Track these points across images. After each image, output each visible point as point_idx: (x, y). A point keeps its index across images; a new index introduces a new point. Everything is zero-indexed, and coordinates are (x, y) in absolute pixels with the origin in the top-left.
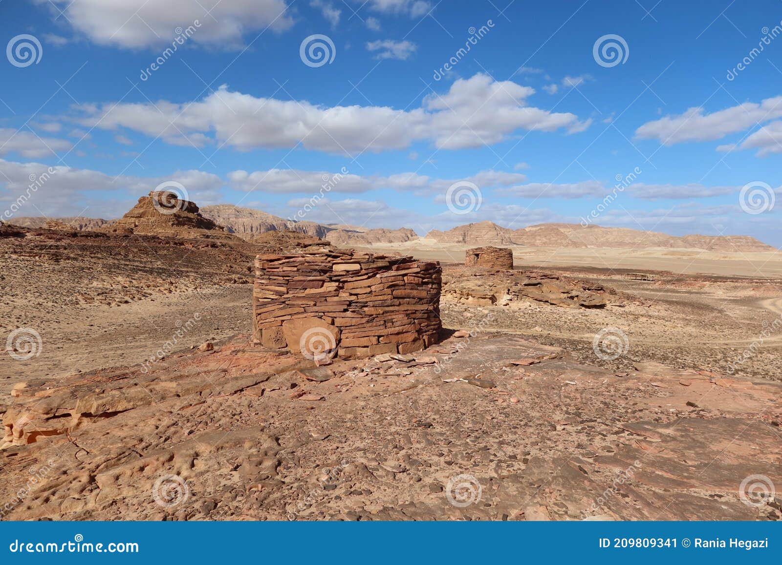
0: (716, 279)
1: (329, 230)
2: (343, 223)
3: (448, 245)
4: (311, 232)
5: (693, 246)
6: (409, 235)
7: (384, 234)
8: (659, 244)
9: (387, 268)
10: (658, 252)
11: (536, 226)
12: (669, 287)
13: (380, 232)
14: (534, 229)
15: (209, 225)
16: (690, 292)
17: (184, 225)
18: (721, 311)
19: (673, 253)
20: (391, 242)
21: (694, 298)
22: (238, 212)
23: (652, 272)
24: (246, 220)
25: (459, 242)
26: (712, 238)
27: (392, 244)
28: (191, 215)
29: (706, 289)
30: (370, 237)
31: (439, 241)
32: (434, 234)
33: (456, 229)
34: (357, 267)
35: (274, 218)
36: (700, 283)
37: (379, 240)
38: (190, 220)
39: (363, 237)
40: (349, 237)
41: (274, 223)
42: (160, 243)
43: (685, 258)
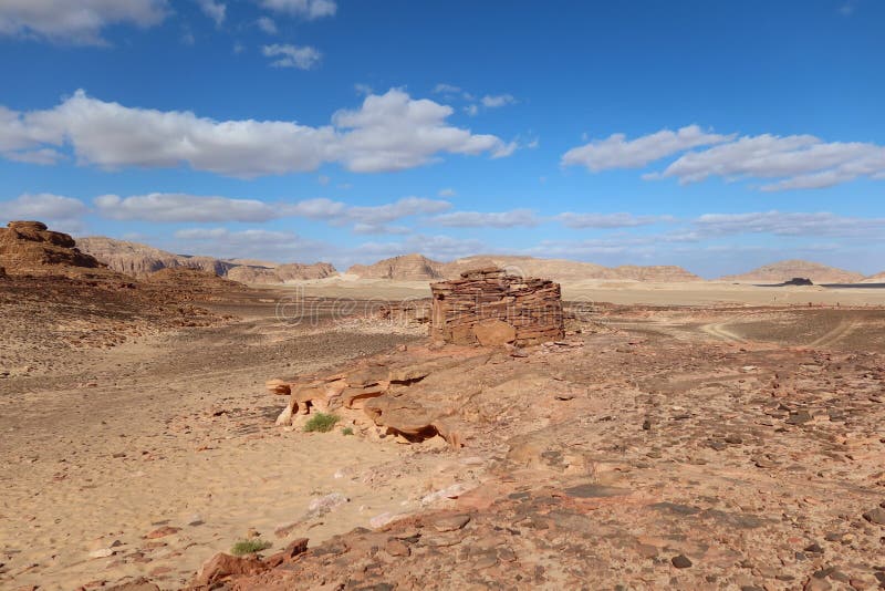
0: (658, 309)
1: (231, 266)
2: (245, 258)
3: (372, 281)
4: (209, 269)
5: (625, 276)
6: (327, 271)
7: (297, 270)
8: (593, 276)
9: (541, 287)
10: (594, 284)
11: (469, 258)
12: (617, 317)
13: (294, 267)
14: (466, 262)
15: (90, 262)
16: (636, 321)
17: (58, 262)
18: (670, 336)
19: (609, 285)
20: (306, 278)
21: (643, 326)
22: (114, 247)
23: (596, 304)
24: (125, 256)
25: (384, 277)
26: (644, 268)
27: (308, 281)
28: (67, 251)
29: (651, 317)
30: (282, 273)
31: (362, 277)
32: (354, 269)
33: (380, 263)
34: (526, 286)
35: (161, 252)
36: (645, 312)
37: (292, 277)
38: (65, 256)
39: (273, 274)
40: (257, 274)
41: (162, 259)
42: (71, 283)
43: (620, 289)
